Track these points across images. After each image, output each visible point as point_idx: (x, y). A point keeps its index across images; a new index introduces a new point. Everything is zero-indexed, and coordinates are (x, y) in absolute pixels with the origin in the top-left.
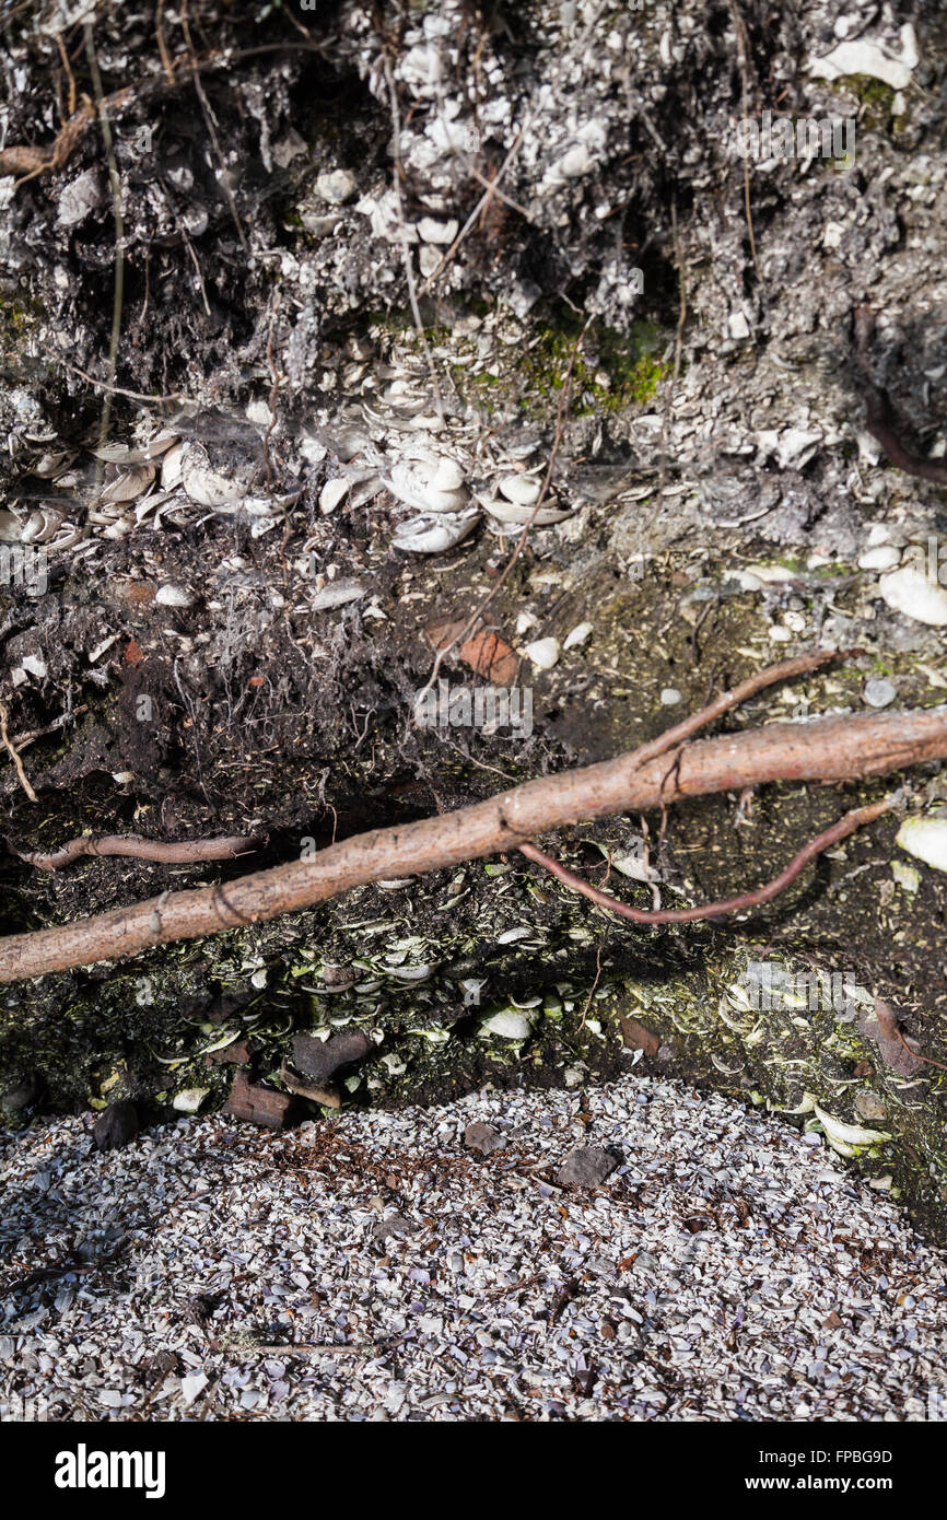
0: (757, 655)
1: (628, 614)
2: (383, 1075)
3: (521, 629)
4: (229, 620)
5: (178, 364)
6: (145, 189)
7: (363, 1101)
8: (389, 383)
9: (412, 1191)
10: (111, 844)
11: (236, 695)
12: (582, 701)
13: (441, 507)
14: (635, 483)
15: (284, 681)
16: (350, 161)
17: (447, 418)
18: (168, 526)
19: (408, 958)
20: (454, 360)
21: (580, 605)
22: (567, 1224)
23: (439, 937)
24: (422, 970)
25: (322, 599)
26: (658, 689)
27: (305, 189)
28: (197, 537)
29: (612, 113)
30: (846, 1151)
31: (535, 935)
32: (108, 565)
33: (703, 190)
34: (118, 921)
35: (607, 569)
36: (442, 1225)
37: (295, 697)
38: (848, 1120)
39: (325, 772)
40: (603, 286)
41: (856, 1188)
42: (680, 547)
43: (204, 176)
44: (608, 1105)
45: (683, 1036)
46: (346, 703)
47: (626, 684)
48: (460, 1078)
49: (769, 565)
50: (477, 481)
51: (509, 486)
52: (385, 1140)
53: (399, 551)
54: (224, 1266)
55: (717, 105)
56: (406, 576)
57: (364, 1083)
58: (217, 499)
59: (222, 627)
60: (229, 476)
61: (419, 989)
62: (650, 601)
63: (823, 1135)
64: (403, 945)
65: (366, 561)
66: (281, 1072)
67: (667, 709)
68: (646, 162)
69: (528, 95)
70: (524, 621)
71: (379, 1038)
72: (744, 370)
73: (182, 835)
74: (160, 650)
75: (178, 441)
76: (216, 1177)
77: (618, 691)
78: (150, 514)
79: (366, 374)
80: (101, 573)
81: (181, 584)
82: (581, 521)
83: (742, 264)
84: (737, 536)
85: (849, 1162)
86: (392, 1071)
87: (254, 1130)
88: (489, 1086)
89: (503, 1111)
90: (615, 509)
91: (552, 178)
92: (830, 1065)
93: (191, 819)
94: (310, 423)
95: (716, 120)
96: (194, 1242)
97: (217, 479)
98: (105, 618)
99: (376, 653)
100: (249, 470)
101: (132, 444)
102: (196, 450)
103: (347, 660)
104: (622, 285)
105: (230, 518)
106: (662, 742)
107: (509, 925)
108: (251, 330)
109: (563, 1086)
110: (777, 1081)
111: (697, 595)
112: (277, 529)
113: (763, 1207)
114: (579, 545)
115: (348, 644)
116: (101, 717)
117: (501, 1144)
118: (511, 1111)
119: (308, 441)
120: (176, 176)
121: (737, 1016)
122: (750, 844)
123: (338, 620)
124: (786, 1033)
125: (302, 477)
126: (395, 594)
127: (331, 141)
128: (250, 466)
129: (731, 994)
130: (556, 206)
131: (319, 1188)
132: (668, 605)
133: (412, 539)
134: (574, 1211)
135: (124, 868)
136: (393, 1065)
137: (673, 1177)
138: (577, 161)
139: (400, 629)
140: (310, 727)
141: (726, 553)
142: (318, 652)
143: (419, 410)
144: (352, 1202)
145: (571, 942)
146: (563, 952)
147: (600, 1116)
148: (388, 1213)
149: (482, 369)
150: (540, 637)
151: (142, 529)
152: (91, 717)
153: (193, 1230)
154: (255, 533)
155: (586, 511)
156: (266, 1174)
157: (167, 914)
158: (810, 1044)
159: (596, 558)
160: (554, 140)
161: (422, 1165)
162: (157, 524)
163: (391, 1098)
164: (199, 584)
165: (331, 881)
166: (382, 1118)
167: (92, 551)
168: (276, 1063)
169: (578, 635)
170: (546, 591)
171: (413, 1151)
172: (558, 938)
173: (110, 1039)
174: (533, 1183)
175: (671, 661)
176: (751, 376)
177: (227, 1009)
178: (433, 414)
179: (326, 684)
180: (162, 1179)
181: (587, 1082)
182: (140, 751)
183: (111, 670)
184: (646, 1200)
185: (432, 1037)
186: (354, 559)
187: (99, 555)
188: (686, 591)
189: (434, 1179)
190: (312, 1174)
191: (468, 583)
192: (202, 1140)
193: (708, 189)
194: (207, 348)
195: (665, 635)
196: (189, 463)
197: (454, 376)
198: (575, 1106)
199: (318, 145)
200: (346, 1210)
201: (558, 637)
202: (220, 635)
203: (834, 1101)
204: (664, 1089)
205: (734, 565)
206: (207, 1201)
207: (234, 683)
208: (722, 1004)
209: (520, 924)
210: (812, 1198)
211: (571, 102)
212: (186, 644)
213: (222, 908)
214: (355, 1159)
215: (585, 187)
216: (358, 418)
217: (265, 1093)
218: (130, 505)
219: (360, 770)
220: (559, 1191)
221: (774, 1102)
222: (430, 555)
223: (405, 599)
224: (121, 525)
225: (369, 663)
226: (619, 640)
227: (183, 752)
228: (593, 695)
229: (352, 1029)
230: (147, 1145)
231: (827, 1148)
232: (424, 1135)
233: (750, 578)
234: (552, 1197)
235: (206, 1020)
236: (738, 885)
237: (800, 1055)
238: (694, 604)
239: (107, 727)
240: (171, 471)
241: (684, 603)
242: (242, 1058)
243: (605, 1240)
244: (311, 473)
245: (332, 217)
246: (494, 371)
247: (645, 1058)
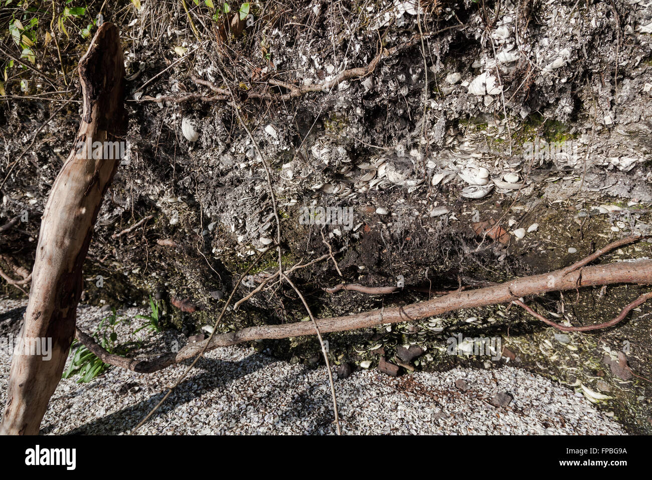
0: (606, 236)
1: (553, 220)
2: (426, 361)
3: (510, 225)
4: (399, 219)
5: (390, 137)
6: (387, 82)
7: (419, 369)
8: (462, 143)
9: (443, 402)
10: (351, 287)
11: (402, 243)
12: (536, 250)
13: (481, 183)
14: (551, 176)
15: (418, 239)
16: (460, 70)
17: (484, 154)
18: (381, 189)
19: (436, 325)
20: (488, 135)
21: (533, 217)
22: (500, 420)
23: (446, 319)
24: (441, 329)
25: (433, 213)
26: (567, 247)
27: (442, 80)
28: (389, 192)
29: (573, 45)
30: (594, 401)
31: (478, 320)
32: (360, 201)
33: (596, 73)
34: (368, 316)
35: (544, 205)
36: (457, 416)
37: (421, 244)
38: (595, 390)
39: (427, 268)
40: (560, 107)
41: (601, 415)
42: (574, 198)
43: (408, 77)
44: (502, 377)
45: (524, 354)
46: (440, 247)
47: (554, 245)
48: (450, 363)
49: (609, 205)
50: (494, 175)
51: (508, 177)
52: (430, 383)
53: (463, 198)
54: (387, 424)
55: (606, 43)
56: (465, 206)
57: (420, 363)
58: (397, 180)
59: (396, 221)
60: (401, 173)
61: (438, 335)
62: (562, 216)
63: (582, 394)
64: (434, 320)
65: (448, 200)
66: (395, 358)
67: (570, 254)
68: (581, 63)
69: (537, 41)
70: (511, 222)
71: (425, 349)
72: (606, 136)
73: (374, 285)
74: (376, 228)
75: (384, 162)
76: (378, 392)
77: (550, 248)
78: (375, 185)
79: (454, 140)
80: (358, 203)
81: (384, 207)
82: (531, 189)
83: (611, 98)
84: (598, 194)
85: (595, 405)
86: (429, 360)
87: (387, 376)
88: (460, 366)
89: (467, 376)
90: (545, 184)
91: (547, 69)
92: (587, 371)
93: (378, 281)
94: (430, 156)
95: (605, 48)
96: (376, 414)
97: (398, 174)
98: (358, 217)
99: (453, 231)
100: (408, 171)
101: (370, 163)
102: (391, 165)
103: (442, 233)
104: (566, 106)
105: (401, 186)
106: (573, 267)
107: (470, 316)
108: (415, 127)
109: (484, 368)
110: (563, 373)
111: (580, 215)
112: (417, 190)
113: (569, 420)
114: (530, 196)
115: (443, 228)
116: (354, 249)
117: (469, 388)
118: (469, 376)
119: (430, 162)
120: (400, 77)
121: (546, 350)
122: (599, 303)
123: (439, 220)
124: (568, 358)
125: (426, 174)
126: (460, 212)
127: (453, 63)
128: (408, 170)
129: (544, 342)
130: (549, 79)
131: (412, 398)
132: (569, 218)
133: (468, 194)
134: (502, 415)
135: (353, 294)
136: (429, 358)
137: (532, 405)
138: (559, 62)
139: (462, 224)
140: (425, 254)
141: (592, 200)
142: (431, 230)
143: (472, 152)
144: (424, 405)
145: (488, 322)
146: (485, 325)
147: (500, 380)
148: (437, 410)
149: (499, 138)
150: (518, 228)
151: (372, 190)
152: (351, 248)
153: (374, 410)
154: (409, 192)
155: (533, 185)
156: (394, 392)
157: (384, 315)
158: (579, 363)
159: (537, 202)
160: (549, 56)
161: (445, 393)
162: (377, 188)
163: (428, 369)
164: (389, 207)
165: (444, 308)
166: (427, 375)
167: (355, 197)
168: (392, 355)
169: (533, 227)
170: (519, 212)
171: (440, 388)
172: (485, 321)
173: (342, 343)
174: (484, 404)
175: (572, 238)
176: (609, 138)
177: (379, 337)
178: (480, 153)
179: (434, 241)
180: (361, 391)
181: (492, 367)
182: (369, 260)
183: (360, 234)
184: (525, 413)
185: (441, 349)
186: (444, 200)
187: (357, 198)
188: (576, 212)
189: (449, 398)
190: (409, 393)
191: (489, 209)
192: (371, 378)
193: (599, 73)
194: (400, 132)
195: (569, 228)
196: (388, 169)
197: (487, 140)
198: (491, 377)
199: (448, 65)
200: (423, 408)
201: (525, 228)
202: (396, 224)
203: (589, 383)
204: (521, 372)
205: (595, 205)
206: (377, 400)
207: (401, 239)
208: (540, 345)
209: (473, 316)
210: (586, 418)
211: (557, 43)
212: (384, 227)
213: (403, 315)
214: (422, 389)
215: (560, 71)
216: (446, 155)
217: (391, 365)
218: (368, 182)
219: (438, 268)
220: (494, 407)
221: (561, 380)
222: (474, 199)
223: (464, 214)
224: (364, 189)
225: (451, 234)
226: (551, 230)
227: (381, 260)
228: (540, 248)
229: (417, 346)
230: (355, 378)
231: (585, 398)
232: (442, 383)
233: (602, 209)
234: (492, 409)
235: (371, 340)
236: (592, 317)
237: (575, 366)
238: (579, 218)
239: (357, 252)
240: (381, 172)
241: (576, 217)
242: (382, 353)
243: (515, 427)
244: (429, 172)
245: (452, 88)
246: (504, 138)
247: (510, 360)
